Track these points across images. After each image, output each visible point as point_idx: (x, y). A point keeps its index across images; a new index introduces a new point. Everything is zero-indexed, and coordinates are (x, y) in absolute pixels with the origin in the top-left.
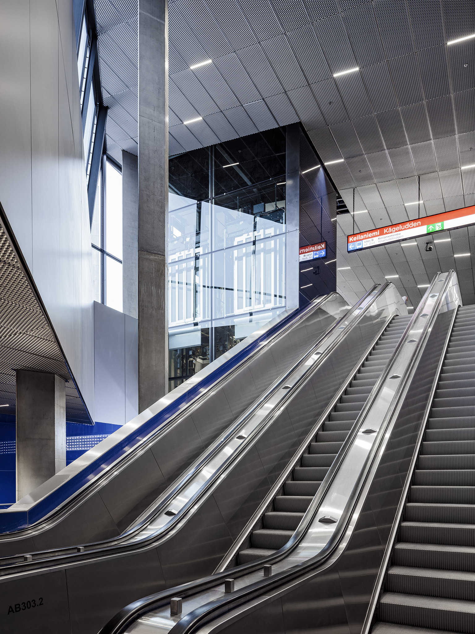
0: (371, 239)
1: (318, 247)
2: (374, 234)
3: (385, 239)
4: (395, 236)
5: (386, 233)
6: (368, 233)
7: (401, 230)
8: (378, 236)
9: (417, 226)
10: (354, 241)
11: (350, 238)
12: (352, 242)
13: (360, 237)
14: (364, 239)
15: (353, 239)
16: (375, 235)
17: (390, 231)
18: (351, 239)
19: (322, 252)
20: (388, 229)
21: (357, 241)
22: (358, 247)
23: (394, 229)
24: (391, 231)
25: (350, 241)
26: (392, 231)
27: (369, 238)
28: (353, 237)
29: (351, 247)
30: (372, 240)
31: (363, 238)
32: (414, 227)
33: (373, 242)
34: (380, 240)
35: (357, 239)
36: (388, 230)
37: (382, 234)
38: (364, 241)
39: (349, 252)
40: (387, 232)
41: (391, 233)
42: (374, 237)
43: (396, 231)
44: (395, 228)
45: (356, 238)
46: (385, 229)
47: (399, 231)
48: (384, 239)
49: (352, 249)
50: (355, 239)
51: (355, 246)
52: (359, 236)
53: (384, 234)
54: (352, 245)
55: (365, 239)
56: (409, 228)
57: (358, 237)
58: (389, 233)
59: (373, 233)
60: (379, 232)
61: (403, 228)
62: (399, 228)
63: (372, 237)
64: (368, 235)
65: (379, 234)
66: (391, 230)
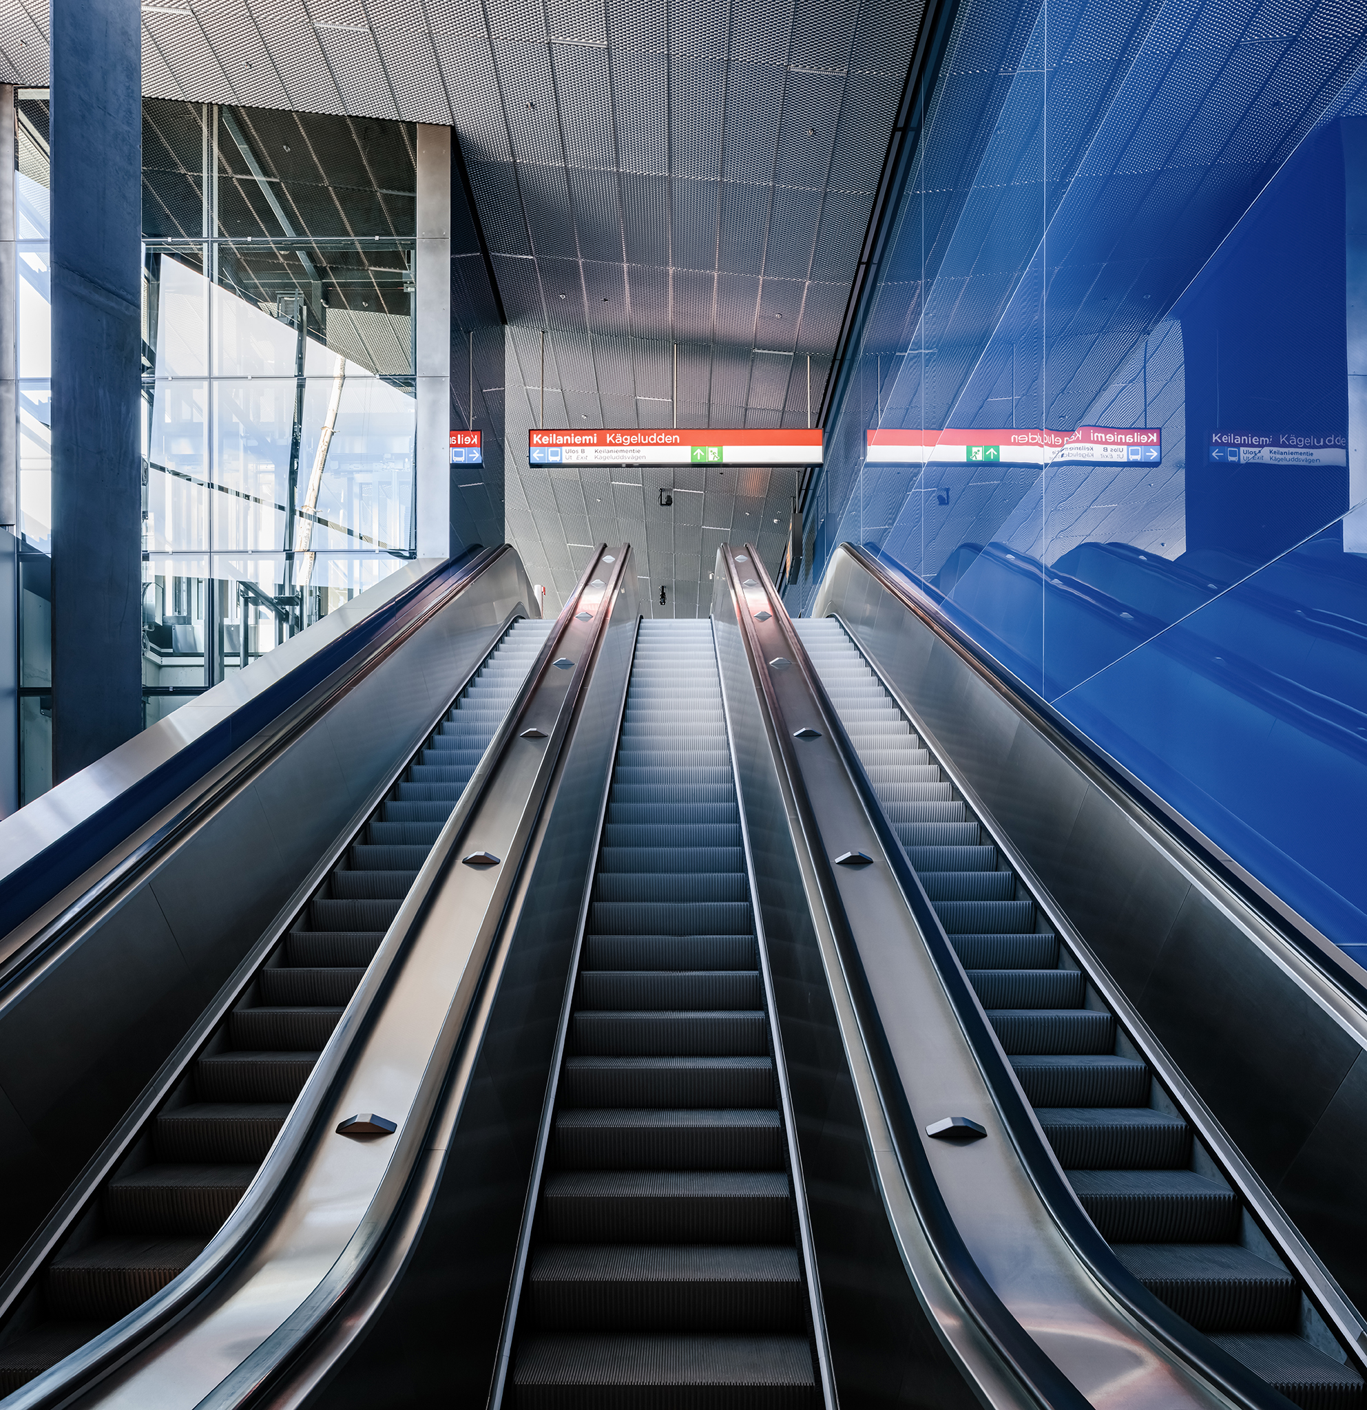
0: (579, 448)
1: (465, 440)
2: (586, 439)
3: (609, 454)
4: (630, 454)
5: (611, 444)
6: (573, 435)
7: (642, 444)
8: (593, 445)
9: (672, 444)
10: (543, 445)
11: (535, 436)
12: (538, 445)
13: (557, 439)
14: (563, 445)
15: (541, 439)
16: (588, 442)
17: (618, 441)
18: (536, 439)
19: (474, 451)
20: (616, 435)
21: (549, 445)
22: (552, 459)
23: (626, 439)
24: (621, 442)
25: (535, 442)
26: (623, 442)
27: (575, 445)
28: (540, 436)
29: (537, 456)
30: (583, 451)
31: (562, 442)
32: (665, 444)
33: (584, 455)
34: (599, 455)
35: (549, 441)
36: (614, 438)
37: (601, 442)
38: (564, 448)
39: (533, 466)
40: (614, 442)
41: (621, 445)
42: (586, 445)
43: (631, 444)
44: (629, 437)
45: (548, 439)
46: (608, 435)
47: (637, 444)
48: (606, 455)
49: (538, 459)
50: (545, 440)
51: (545, 455)
52: (554, 435)
53: (605, 444)
54: (538, 451)
55: (567, 445)
56: (657, 444)
57: (551, 438)
58: (616, 445)
59: (584, 438)
60: (595, 438)
61: (645, 440)
62: (636, 439)
63: (581, 445)
64: (573, 438)
65: (595, 442)
66: (620, 439)
